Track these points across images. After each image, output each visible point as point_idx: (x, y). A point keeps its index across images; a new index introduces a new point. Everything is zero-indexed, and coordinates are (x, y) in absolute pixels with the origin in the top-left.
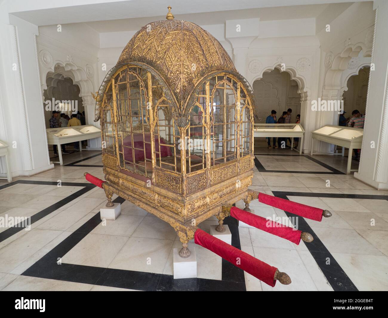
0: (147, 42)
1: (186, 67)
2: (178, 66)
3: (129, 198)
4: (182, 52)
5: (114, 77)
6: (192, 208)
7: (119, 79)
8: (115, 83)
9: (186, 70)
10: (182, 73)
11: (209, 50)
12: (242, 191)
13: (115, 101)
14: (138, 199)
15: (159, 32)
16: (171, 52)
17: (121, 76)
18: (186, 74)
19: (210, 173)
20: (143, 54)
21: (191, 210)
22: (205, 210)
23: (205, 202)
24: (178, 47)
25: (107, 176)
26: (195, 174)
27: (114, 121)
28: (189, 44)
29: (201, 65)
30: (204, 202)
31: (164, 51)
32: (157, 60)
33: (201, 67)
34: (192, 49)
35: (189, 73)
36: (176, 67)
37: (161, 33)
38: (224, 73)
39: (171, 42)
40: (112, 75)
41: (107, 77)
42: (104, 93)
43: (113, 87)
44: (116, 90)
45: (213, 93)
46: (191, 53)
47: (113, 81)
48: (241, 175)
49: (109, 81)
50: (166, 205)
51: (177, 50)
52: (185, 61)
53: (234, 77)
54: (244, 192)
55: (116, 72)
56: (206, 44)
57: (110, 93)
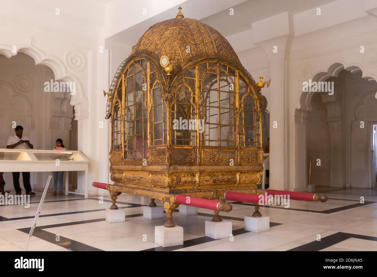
0: (150, 38)
1: (177, 55)
2: (170, 54)
3: (129, 190)
4: (176, 43)
5: (124, 72)
6: (178, 180)
7: (128, 73)
8: (125, 78)
9: (177, 57)
10: (173, 59)
11: (203, 40)
12: (249, 187)
13: (124, 94)
14: (137, 188)
15: (161, 28)
16: (167, 43)
17: (129, 71)
18: (177, 60)
19: (199, 151)
20: (147, 48)
21: (177, 182)
22: (195, 190)
23: (194, 180)
24: (173, 39)
25: (113, 175)
26: (181, 147)
27: (122, 114)
28: (184, 37)
29: (192, 53)
30: (192, 180)
31: (162, 43)
32: (155, 51)
33: (191, 54)
34: (185, 40)
35: (179, 59)
36: (169, 55)
37: (162, 29)
38: (217, 60)
39: (168, 35)
40: (122, 70)
41: (117, 72)
42: (115, 89)
43: (123, 81)
44: (125, 84)
45: (203, 77)
46: (183, 43)
47: (123, 76)
48: (243, 166)
49: (120, 76)
50: (157, 181)
51: (172, 42)
52: (177, 50)
53: (229, 64)
54: (251, 190)
55: (125, 68)
56: (201, 36)
57: (120, 89)
